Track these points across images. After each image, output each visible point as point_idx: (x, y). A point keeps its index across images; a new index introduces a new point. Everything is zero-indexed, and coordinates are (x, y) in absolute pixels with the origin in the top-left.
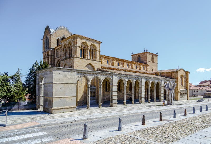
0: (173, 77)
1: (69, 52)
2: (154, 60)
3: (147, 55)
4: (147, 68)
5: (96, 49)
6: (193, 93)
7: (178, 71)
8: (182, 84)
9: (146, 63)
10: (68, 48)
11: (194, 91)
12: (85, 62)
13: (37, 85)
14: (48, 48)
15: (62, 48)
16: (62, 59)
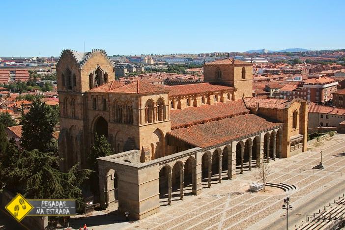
0: (280, 118)
1: (125, 113)
2: (246, 76)
3: (233, 70)
4: (233, 94)
5: (164, 104)
6: (321, 121)
7: (287, 108)
8: (294, 127)
9: (233, 86)
10: (124, 107)
11: (322, 116)
12: (151, 128)
13: (100, 177)
14: (73, 89)
15: (110, 103)
16: (111, 121)
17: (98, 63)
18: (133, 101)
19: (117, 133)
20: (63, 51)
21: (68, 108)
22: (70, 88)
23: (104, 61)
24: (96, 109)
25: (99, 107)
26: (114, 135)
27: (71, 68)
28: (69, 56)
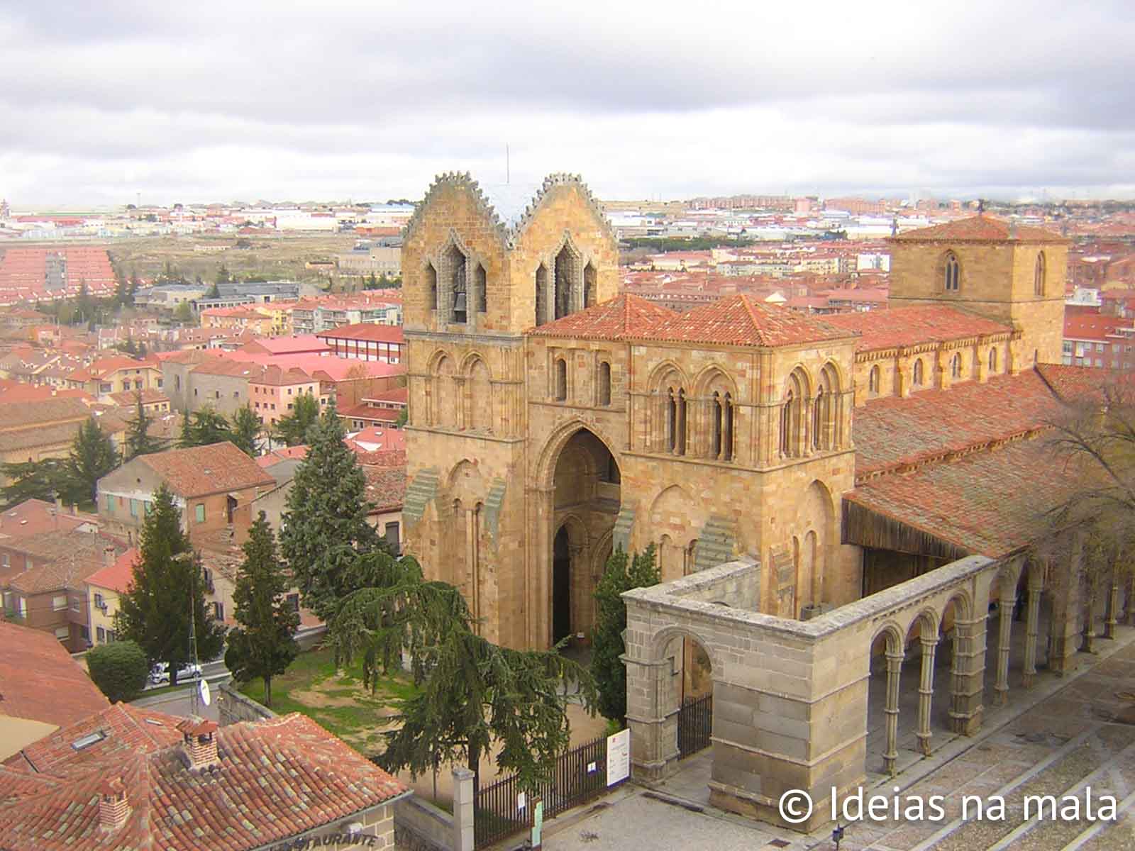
1: (701, 419)
5: (838, 386)
10: (697, 395)
13: (630, 667)
14: (471, 320)
15: (637, 378)
16: (638, 447)
17: (567, 224)
18: (742, 374)
19: (661, 495)
20: (438, 180)
21: (443, 394)
22: (460, 317)
23: (584, 217)
24: (563, 397)
25: (578, 393)
26: (646, 503)
27: (469, 243)
28: (461, 197)
